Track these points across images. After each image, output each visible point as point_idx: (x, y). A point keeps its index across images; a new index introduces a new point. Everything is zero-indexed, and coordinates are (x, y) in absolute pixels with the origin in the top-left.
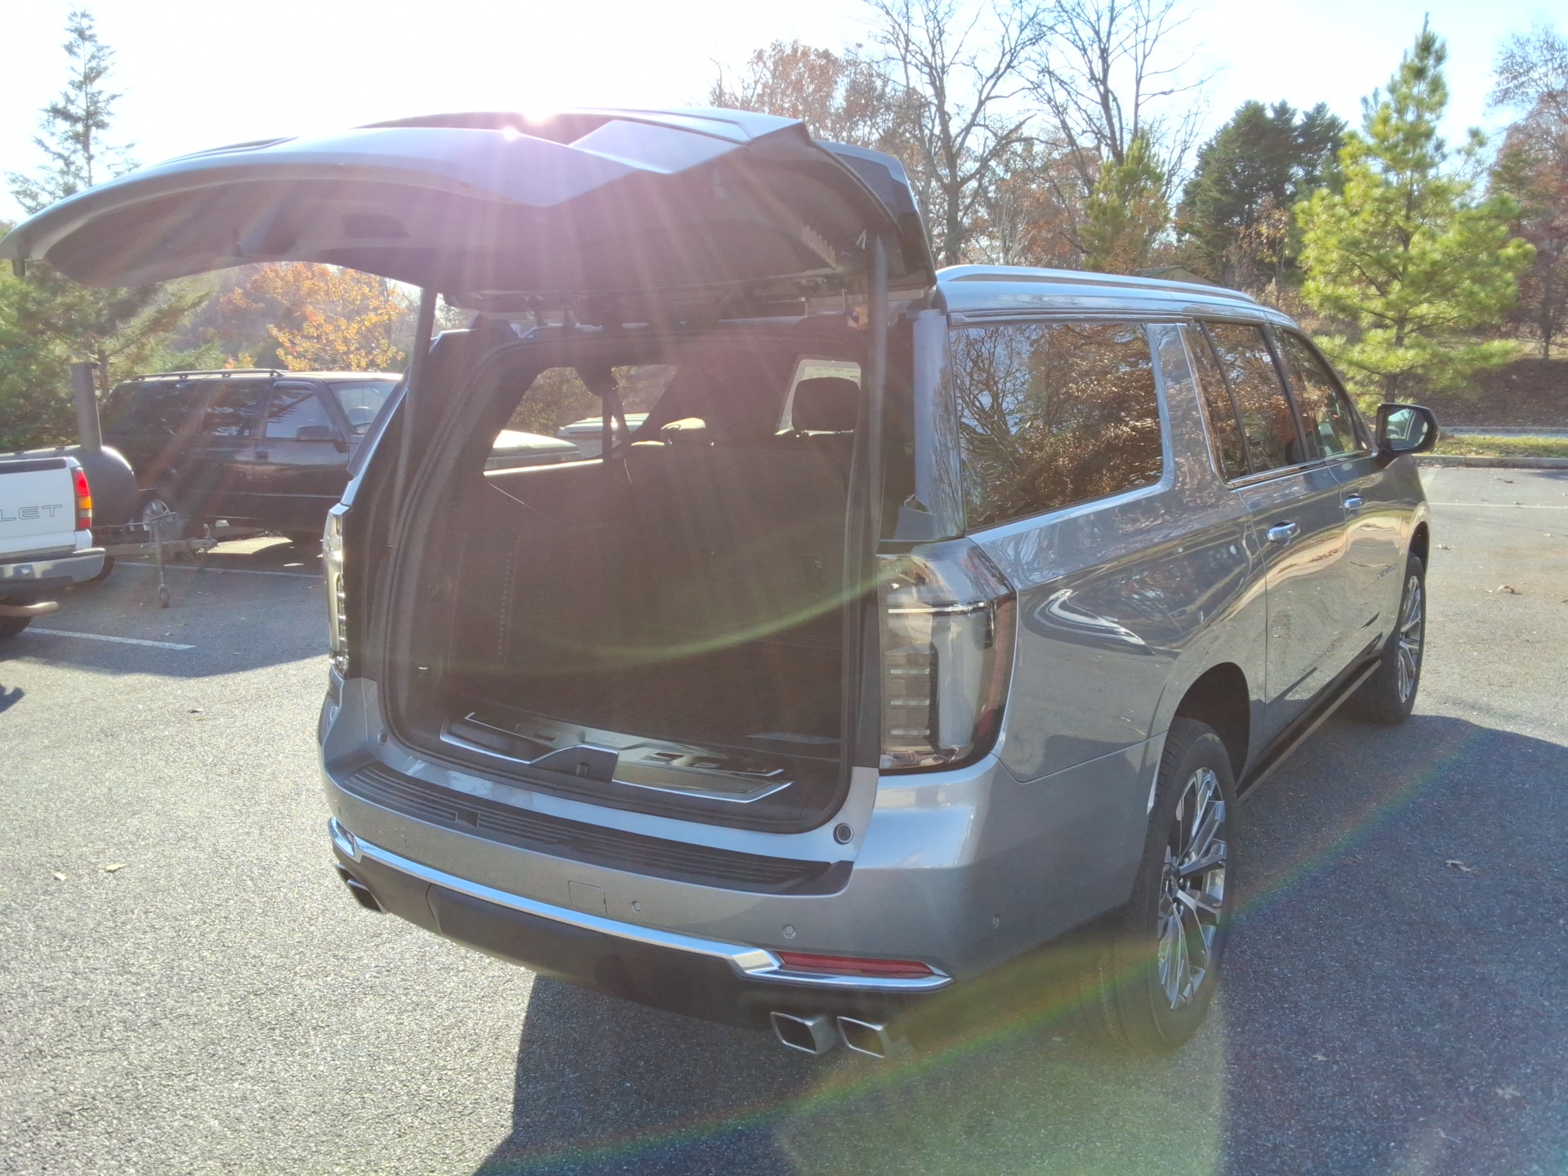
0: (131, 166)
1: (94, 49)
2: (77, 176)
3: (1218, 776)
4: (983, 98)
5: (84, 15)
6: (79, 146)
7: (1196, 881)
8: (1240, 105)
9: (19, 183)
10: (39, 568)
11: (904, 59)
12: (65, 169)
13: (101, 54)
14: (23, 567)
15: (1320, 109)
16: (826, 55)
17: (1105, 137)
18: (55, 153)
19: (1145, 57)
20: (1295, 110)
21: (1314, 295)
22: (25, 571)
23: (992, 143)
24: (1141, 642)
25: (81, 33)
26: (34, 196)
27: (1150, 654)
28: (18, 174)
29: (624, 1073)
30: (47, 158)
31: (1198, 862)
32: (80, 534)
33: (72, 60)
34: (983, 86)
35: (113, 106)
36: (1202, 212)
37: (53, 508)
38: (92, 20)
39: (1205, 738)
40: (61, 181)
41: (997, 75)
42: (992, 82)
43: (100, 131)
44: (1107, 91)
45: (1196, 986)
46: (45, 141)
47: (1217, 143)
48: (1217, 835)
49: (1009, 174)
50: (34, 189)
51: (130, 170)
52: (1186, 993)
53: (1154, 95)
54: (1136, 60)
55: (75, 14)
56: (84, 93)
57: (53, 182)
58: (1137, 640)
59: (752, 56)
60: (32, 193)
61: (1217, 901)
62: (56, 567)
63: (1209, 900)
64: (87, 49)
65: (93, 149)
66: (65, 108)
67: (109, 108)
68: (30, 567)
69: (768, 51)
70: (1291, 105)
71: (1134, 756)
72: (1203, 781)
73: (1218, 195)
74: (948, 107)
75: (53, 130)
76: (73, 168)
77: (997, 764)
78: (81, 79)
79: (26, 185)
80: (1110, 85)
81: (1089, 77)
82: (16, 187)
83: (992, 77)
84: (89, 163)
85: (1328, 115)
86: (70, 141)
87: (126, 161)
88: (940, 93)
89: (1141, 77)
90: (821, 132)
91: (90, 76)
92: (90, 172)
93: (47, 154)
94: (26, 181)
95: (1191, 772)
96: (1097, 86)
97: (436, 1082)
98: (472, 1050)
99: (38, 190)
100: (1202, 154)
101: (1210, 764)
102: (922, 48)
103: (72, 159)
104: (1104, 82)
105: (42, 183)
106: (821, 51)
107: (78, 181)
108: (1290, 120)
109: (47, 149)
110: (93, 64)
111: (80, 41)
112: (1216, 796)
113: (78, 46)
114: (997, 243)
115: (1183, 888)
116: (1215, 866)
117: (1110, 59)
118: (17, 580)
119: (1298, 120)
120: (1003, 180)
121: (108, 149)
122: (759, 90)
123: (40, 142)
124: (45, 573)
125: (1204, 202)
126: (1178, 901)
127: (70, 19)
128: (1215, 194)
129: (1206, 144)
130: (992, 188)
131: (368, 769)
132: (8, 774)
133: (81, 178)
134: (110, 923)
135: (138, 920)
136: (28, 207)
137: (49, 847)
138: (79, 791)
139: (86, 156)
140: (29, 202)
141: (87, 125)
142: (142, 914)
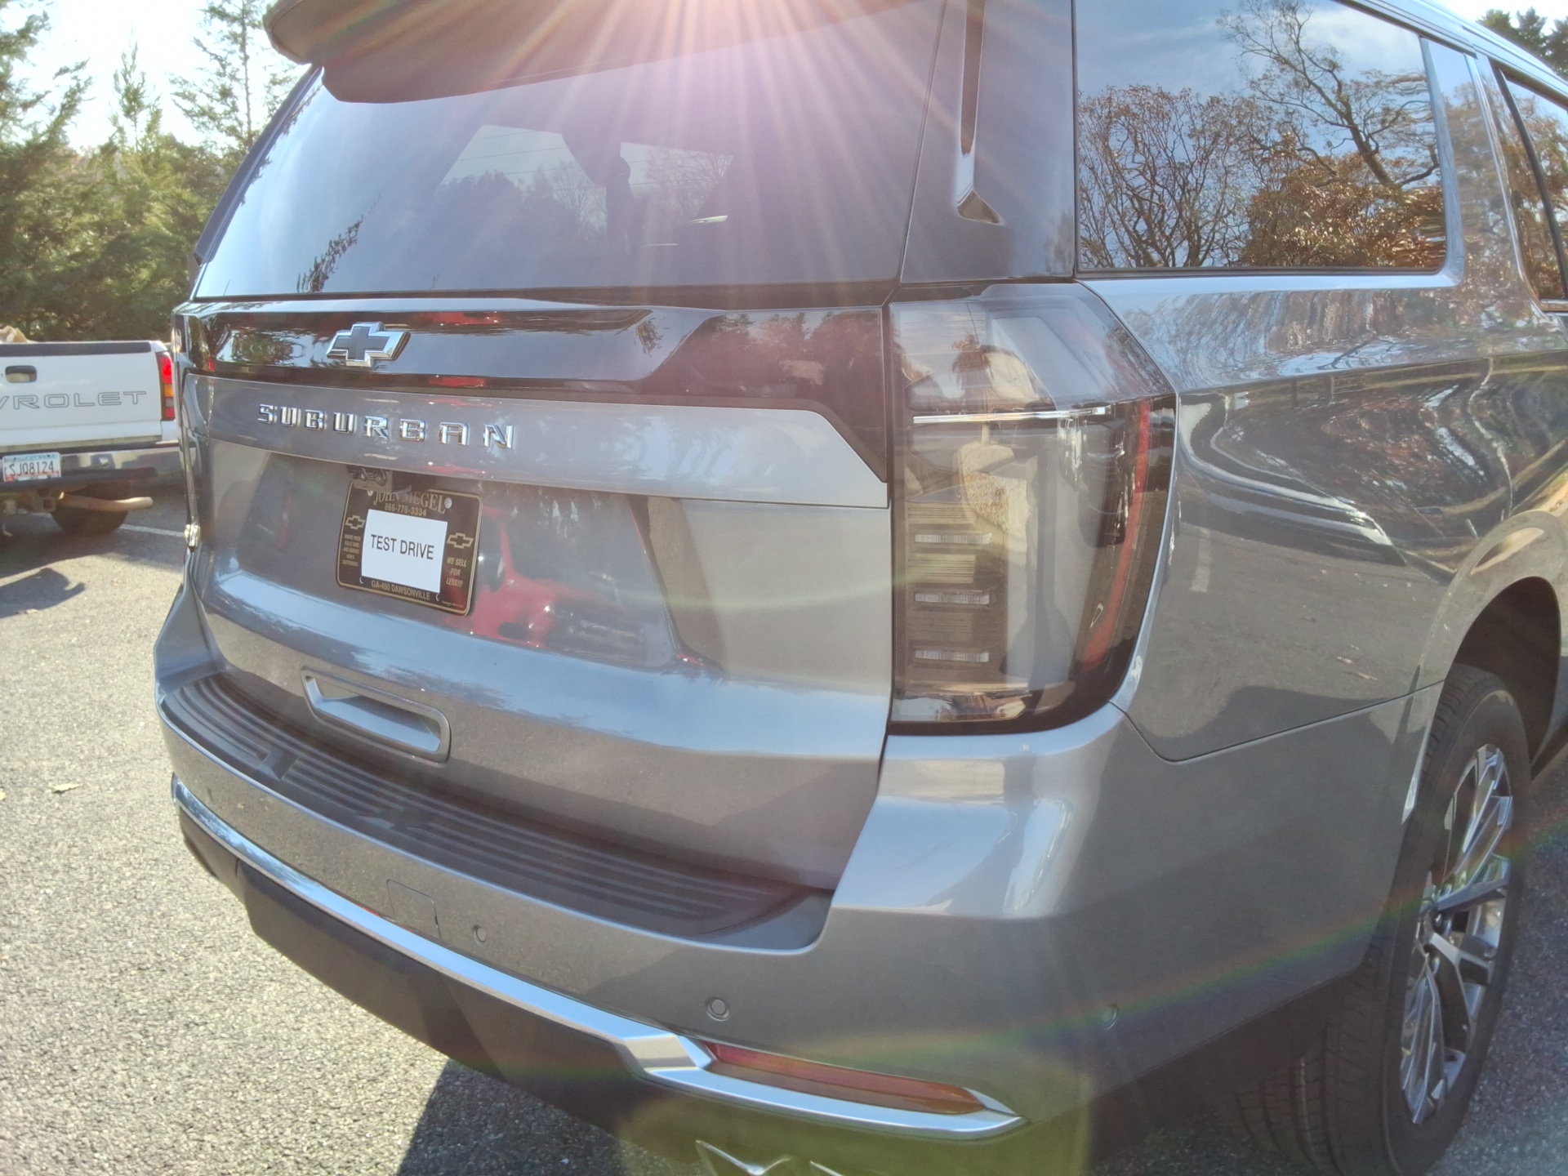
0: (287, 67)
2: (233, 77)
3: (1508, 759)
6: (236, 47)
7: (1459, 918)
9: (178, 85)
10: (119, 459)
12: (222, 70)
14: (103, 456)
18: (212, 54)
20: (1544, 19)
22: (103, 461)
24: (1386, 541)
26: (191, 98)
27: (1400, 563)
29: (566, 1141)
30: (205, 59)
31: (1466, 892)
32: (166, 424)
37: (136, 395)
39: (1496, 697)
40: (218, 84)
45: (1451, 1081)
46: (202, 41)
48: (1497, 850)
50: (193, 90)
51: (286, 71)
52: (1437, 1093)
57: (211, 84)
58: (1378, 535)
60: (190, 94)
61: (1490, 948)
62: (142, 459)
63: (1474, 946)
65: (249, 49)
66: (221, 6)
68: (110, 457)
70: (1540, 14)
71: (1387, 721)
72: (1487, 762)
75: (210, 29)
76: (229, 70)
77: (1122, 724)
79: (185, 87)
82: (177, 88)
84: (244, 64)
86: (227, 41)
93: (205, 53)
94: (186, 82)
95: (1471, 753)
97: (308, 1125)
98: (374, 1080)
99: (197, 93)
101: (1498, 741)
103: (228, 60)
105: (200, 86)
107: (235, 83)
108: (1537, 31)
109: (204, 49)
112: (1502, 790)
115: (1440, 930)
116: (1493, 895)
118: (96, 470)
119: (1548, 30)
121: (263, 49)
123: (198, 43)
124: (125, 464)
126: (1432, 950)
131: (207, 681)
132: (13, 674)
133: (238, 80)
134: (24, 858)
135: (58, 856)
136: (184, 110)
137: (8, 760)
138: (76, 696)
139: (242, 55)
140: (188, 105)
141: (243, 25)
142: (66, 849)
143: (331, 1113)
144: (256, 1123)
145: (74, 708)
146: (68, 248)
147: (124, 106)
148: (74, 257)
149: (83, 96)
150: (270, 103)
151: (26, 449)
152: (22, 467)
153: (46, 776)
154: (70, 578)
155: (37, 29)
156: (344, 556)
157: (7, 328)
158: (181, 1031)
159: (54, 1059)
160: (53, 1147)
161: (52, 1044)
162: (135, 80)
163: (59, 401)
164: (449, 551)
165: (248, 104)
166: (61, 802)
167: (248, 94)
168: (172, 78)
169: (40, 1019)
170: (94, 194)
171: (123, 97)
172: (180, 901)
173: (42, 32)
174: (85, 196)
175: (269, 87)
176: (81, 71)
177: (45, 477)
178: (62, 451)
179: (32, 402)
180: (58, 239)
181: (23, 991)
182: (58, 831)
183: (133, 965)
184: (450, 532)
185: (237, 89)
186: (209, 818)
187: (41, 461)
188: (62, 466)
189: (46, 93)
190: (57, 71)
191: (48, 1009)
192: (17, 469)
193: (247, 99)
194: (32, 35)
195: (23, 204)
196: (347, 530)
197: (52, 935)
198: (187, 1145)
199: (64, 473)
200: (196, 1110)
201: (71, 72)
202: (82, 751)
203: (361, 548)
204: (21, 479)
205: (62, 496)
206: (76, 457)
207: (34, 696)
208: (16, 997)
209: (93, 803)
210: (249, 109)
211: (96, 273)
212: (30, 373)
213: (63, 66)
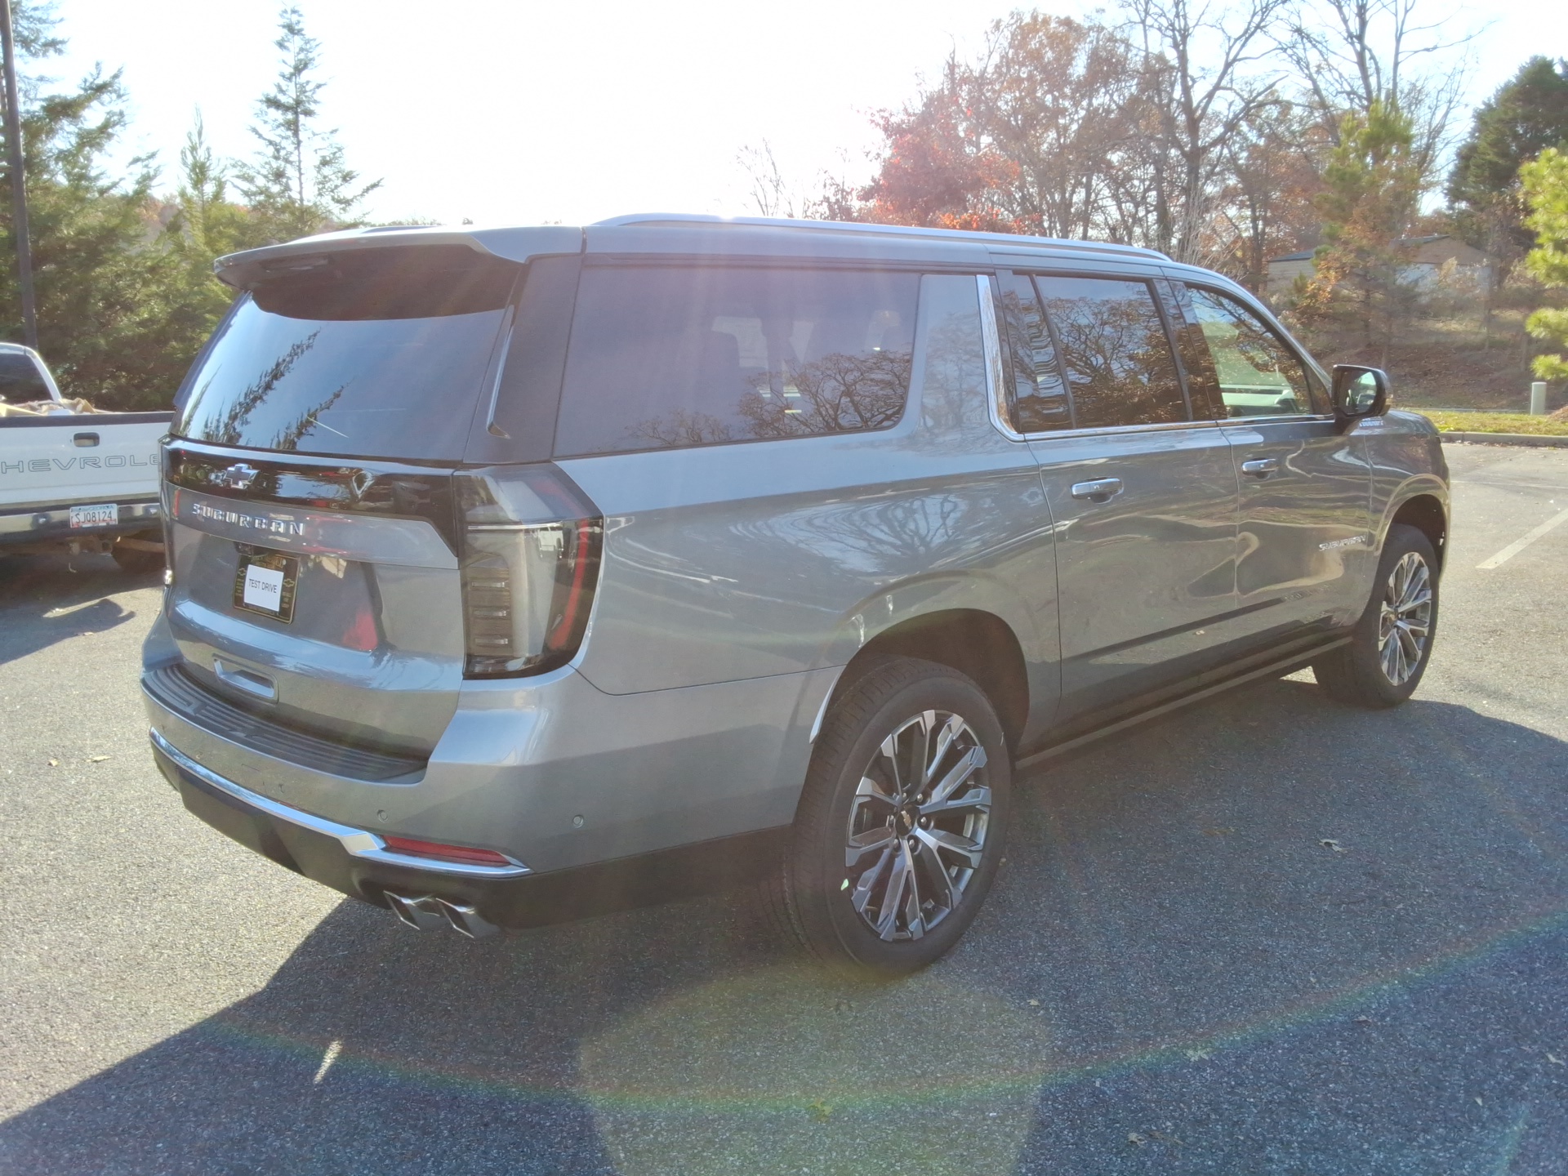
0: (336, 150)
1: (303, 42)
2: (287, 161)
4: (1230, 60)
5: (294, 12)
6: (290, 133)
8: (1525, 60)
9: (239, 168)
11: (1143, 22)
12: (276, 154)
13: (308, 46)
14: (151, 507)
16: (1067, 22)
17: (1360, 97)
18: (267, 141)
19: (1407, 11)
21: (1540, 264)
22: (153, 511)
23: (1239, 105)
25: (291, 29)
26: (250, 180)
28: (237, 159)
30: (261, 145)
33: (283, 54)
34: (1231, 48)
35: (319, 95)
36: (1476, 176)
38: (300, 15)
40: (273, 166)
41: (1247, 35)
42: (1240, 42)
43: (308, 118)
44: (1364, 48)
46: (258, 130)
47: (1497, 104)
49: (1263, 139)
50: (252, 173)
52: (913, 927)
53: (1416, 52)
54: (1396, 15)
55: (286, 12)
56: (293, 83)
57: (267, 166)
59: (989, 26)
60: (249, 176)
64: (296, 42)
65: (302, 135)
66: (277, 98)
67: (316, 97)
68: (158, 507)
69: (1006, 19)
72: (941, 723)
73: (1496, 159)
74: (1192, 70)
75: (266, 118)
76: (283, 153)
78: (292, 70)
79: (245, 170)
80: (1367, 41)
81: (1346, 35)
82: (238, 171)
83: (1240, 38)
84: (298, 148)
86: (282, 128)
87: (331, 145)
88: (1183, 57)
89: (1401, 34)
90: (1061, 101)
91: (299, 69)
92: (299, 156)
93: (261, 140)
94: (244, 165)
96: (1352, 44)
99: (255, 175)
100: (1479, 114)
102: (1166, 10)
103: (283, 145)
104: (1360, 38)
105: (257, 168)
106: (1062, 17)
107: (288, 166)
109: (260, 136)
110: (302, 56)
111: (290, 36)
113: (288, 41)
114: (1248, 213)
115: (925, 827)
116: (973, 809)
117: (1368, 15)
118: (146, 518)
120: (1255, 146)
121: (314, 134)
122: (996, 59)
123: (255, 130)
125: (1478, 167)
126: (915, 839)
127: (281, 15)
128: (1491, 157)
129: (1484, 103)
130: (1245, 154)
131: (171, 668)
132: (70, 680)
133: (291, 163)
134: (67, 802)
135: (91, 801)
136: (242, 190)
137: (61, 739)
138: (116, 696)
139: (295, 141)
140: (246, 186)
141: (296, 113)
142: (97, 796)
143: (245, 941)
144: (197, 945)
145: (114, 705)
146: (138, 315)
147: (191, 179)
148: (142, 323)
149: (153, 183)
150: (320, 183)
151: (88, 501)
152: (86, 516)
153: (88, 750)
154: (124, 607)
155: (115, 124)
156: (236, 591)
157: (77, 399)
158: (160, 899)
159: (76, 912)
160: (72, 954)
161: (77, 904)
162: (201, 155)
163: (117, 462)
164: (284, 588)
165: (301, 184)
166: (97, 768)
167: (301, 174)
168: (233, 162)
169: (69, 892)
170: (161, 267)
171: (191, 171)
172: (172, 828)
173: (118, 128)
174: (153, 270)
175: (319, 167)
176: (151, 160)
177: (104, 524)
178: (119, 502)
179: (95, 463)
180: (129, 307)
181: (61, 877)
182: (93, 787)
183: (134, 864)
184: (284, 578)
185: (291, 171)
186: (180, 757)
187: (101, 511)
188: (119, 515)
189: (121, 179)
190: (131, 160)
191: (75, 886)
192: (82, 517)
193: (300, 179)
194: (110, 130)
195: (96, 279)
196: (239, 576)
197: (82, 847)
198: (152, 954)
199: (120, 520)
200: (162, 938)
201: (143, 160)
202: (116, 735)
203: (243, 587)
204: (85, 526)
205: (119, 539)
206: (131, 508)
207: (84, 696)
208: (55, 880)
209: (120, 769)
210: (301, 188)
211: (161, 338)
212: (94, 439)
213: (135, 156)
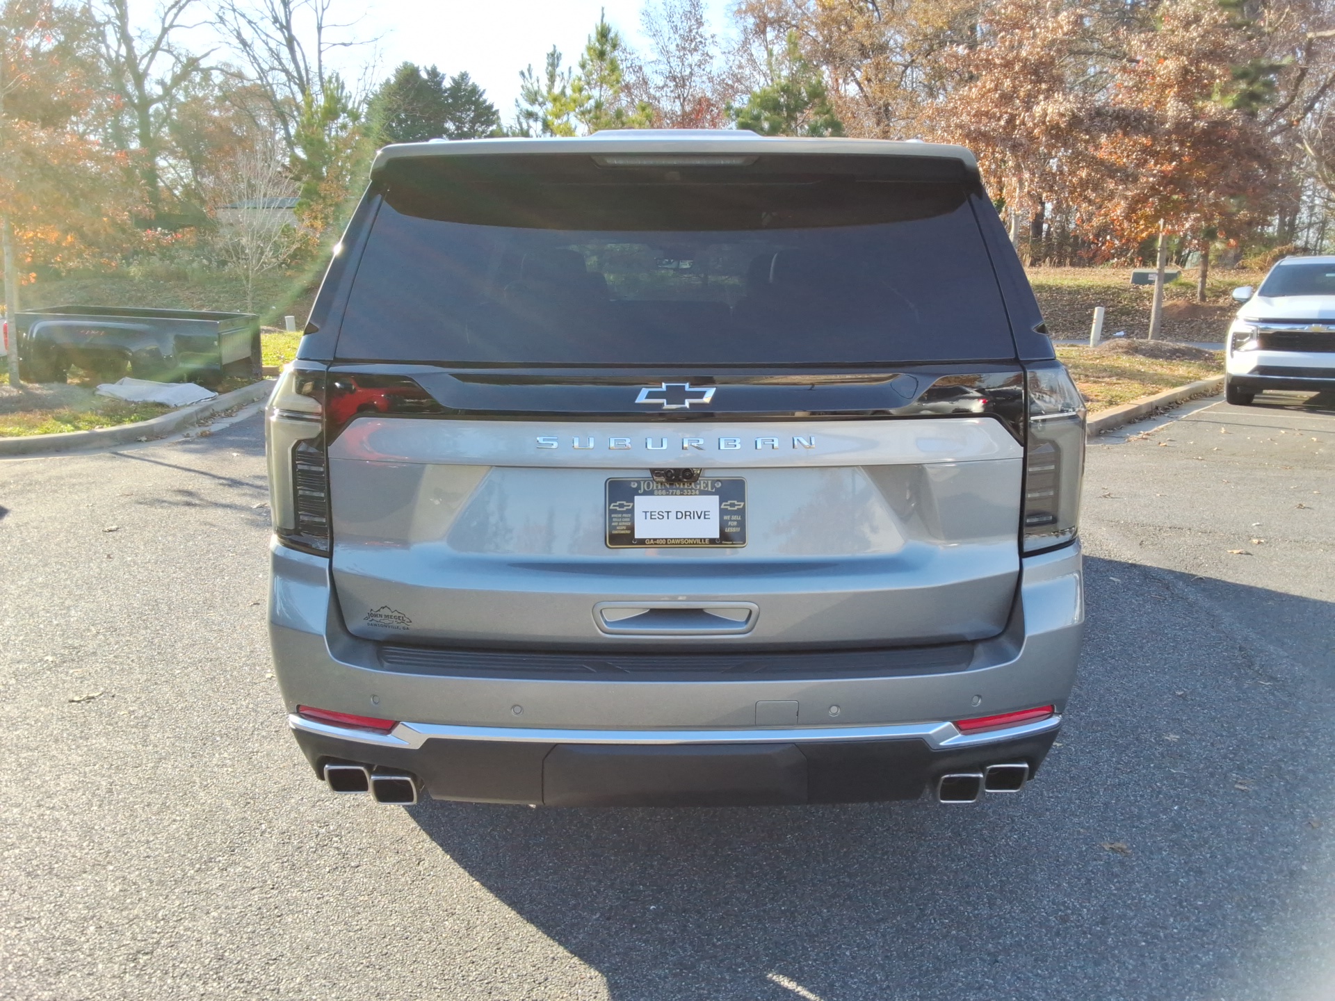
4: (166, 26)
8: (400, 64)
15: (464, 76)
17: (293, 77)
19: (323, 10)
20: (444, 75)
23: (177, 69)
34: (166, 14)
41: (178, 7)
42: (175, 10)
44: (291, 36)
47: (381, 94)
49: (189, 100)
53: (335, 45)
54: (316, 11)
70: (440, 70)
74: (131, 30)
80: (294, 31)
81: (273, 20)
83: (173, 6)
85: (470, 83)
88: (122, 15)
89: (321, 27)
96: (281, 30)
104: (287, 27)
108: (440, 83)
117: (291, 6)
119: (447, 84)
120: (183, 105)
